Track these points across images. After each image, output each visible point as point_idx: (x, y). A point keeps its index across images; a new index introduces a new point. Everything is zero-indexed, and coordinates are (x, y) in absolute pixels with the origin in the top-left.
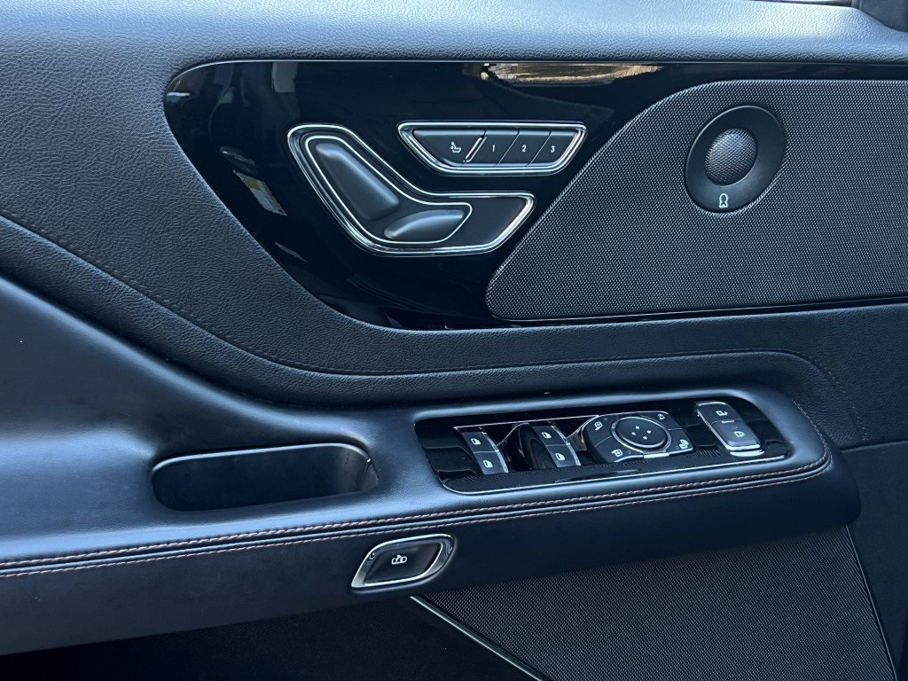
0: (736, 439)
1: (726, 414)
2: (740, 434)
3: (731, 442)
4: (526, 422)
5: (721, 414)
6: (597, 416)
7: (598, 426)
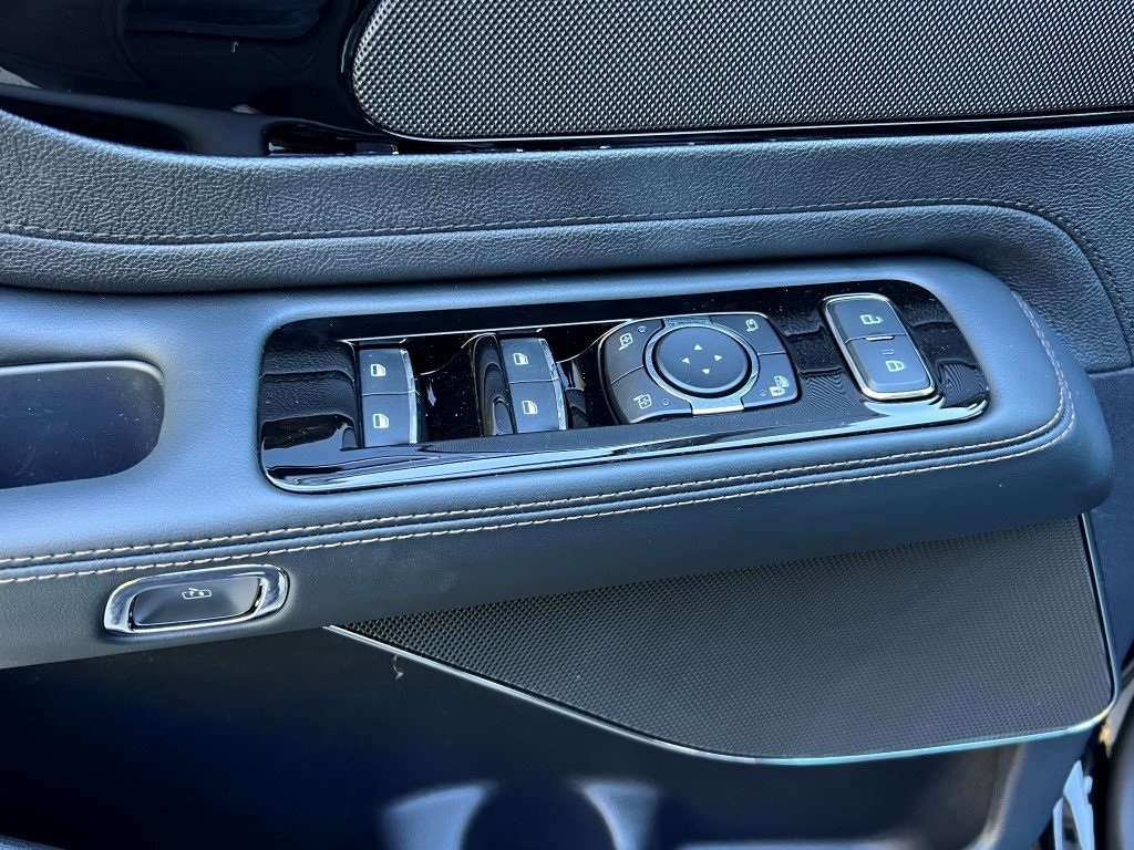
0: (886, 379)
1: (880, 320)
2: (895, 366)
3: (872, 383)
4: (489, 332)
5: (868, 320)
6: (629, 321)
7: (626, 341)
